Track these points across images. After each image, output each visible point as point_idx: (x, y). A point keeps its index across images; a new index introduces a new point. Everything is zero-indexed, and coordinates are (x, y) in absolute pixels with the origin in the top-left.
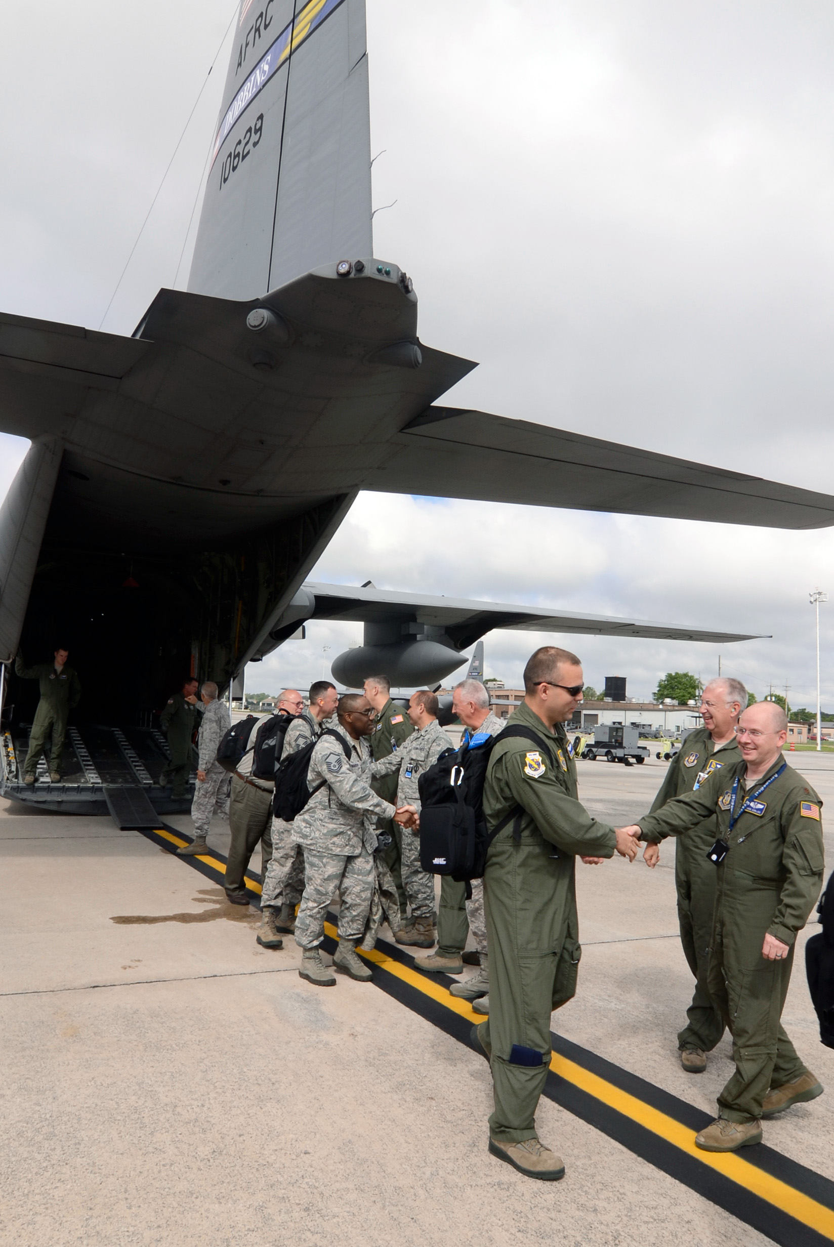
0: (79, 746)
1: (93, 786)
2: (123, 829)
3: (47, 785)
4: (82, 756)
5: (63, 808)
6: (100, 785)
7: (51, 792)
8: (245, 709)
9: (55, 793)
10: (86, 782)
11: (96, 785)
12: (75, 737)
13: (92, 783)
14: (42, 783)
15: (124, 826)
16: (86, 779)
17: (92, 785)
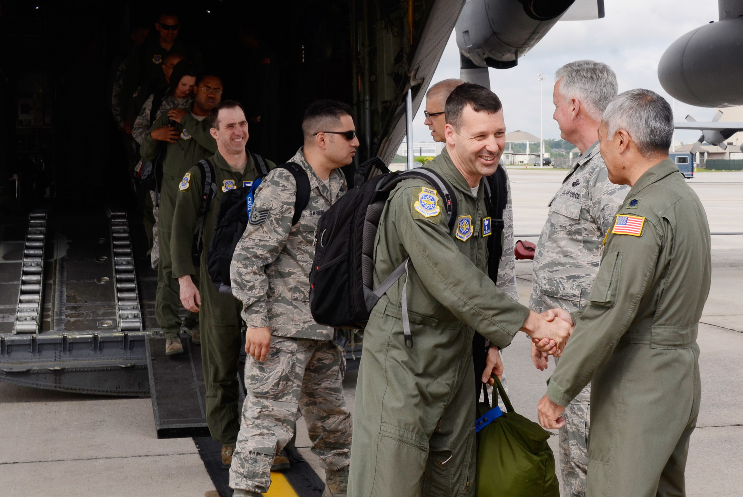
0: (120, 251)
1: (126, 336)
2: (163, 434)
3: (29, 337)
4: (118, 272)
5: (67, 383)
6: (140, 333)
7: (39, 352)
8: (544, 165)
9: (49, 354)
10: (115, 327)
11: (130, 334)
12: (119, 232)
13: (123, 330)
14: (19, 333)
15: (164, 427)
16: (114, 320)
17: (122, 335)
